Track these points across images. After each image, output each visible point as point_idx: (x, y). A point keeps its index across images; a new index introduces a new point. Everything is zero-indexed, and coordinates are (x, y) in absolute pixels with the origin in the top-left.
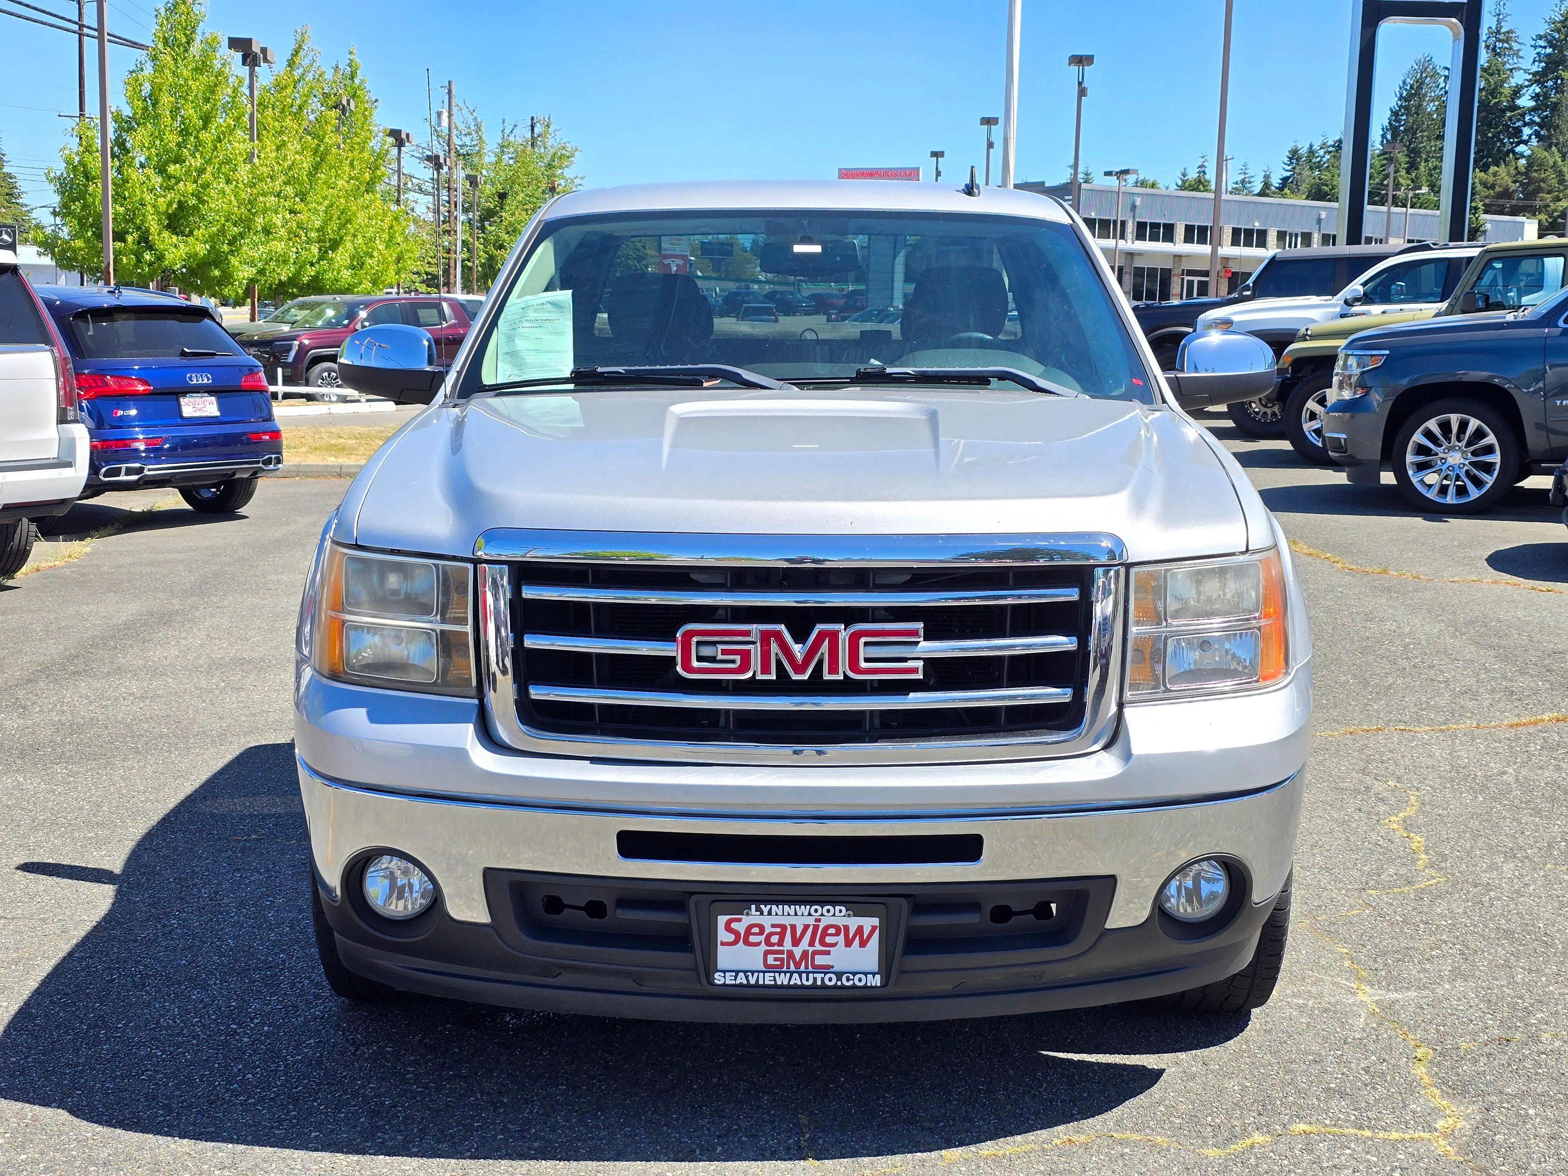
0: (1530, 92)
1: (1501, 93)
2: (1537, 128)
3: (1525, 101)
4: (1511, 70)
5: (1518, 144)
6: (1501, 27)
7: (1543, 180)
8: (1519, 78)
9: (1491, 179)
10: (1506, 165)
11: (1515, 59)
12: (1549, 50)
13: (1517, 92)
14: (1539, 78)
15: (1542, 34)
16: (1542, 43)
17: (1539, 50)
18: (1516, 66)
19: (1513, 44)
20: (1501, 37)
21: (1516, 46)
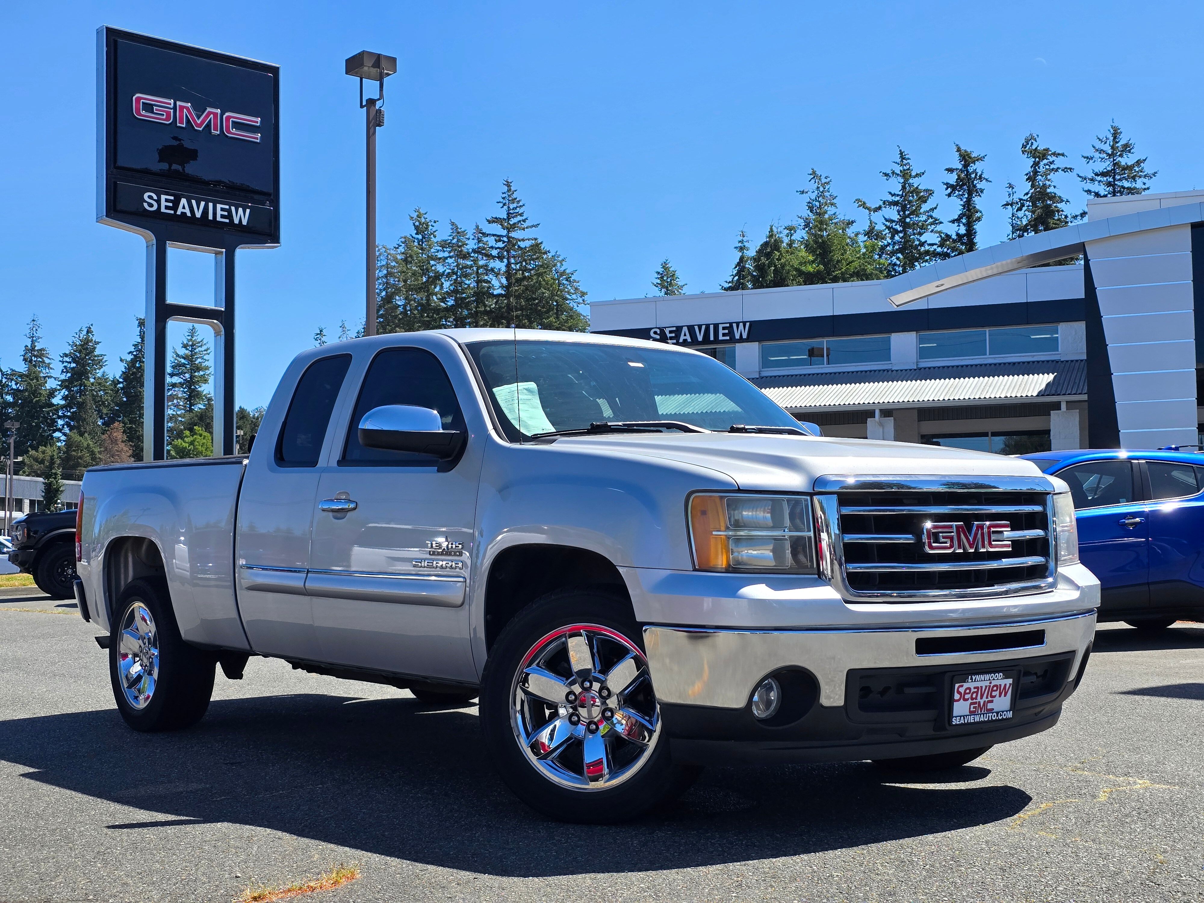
0: (62, 394)
1: (41, 394)
2: (67, 420)
3: (57, 400)
4: (45, 377)
5: (54, 431)
6: (35, 346)
7: (80, 458)
8: (51, 384)
9: (41, 456)
10: (51, 446)
11: (47, 369)
12: (73, 365)
13: (52, 393)
14: (66, 384)
15: (67, 352)
16: (67, 359)
17: (66, 364)
18: (49, 375)
19: (45, 359)
20: (36, 353)
21: (47, 361)
